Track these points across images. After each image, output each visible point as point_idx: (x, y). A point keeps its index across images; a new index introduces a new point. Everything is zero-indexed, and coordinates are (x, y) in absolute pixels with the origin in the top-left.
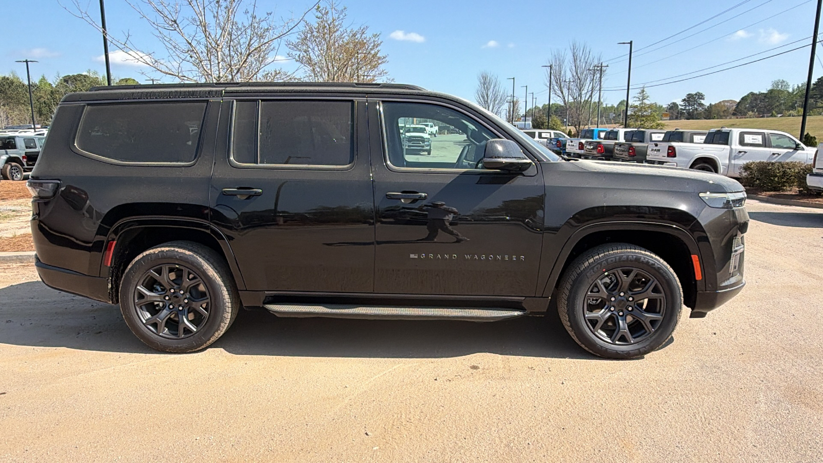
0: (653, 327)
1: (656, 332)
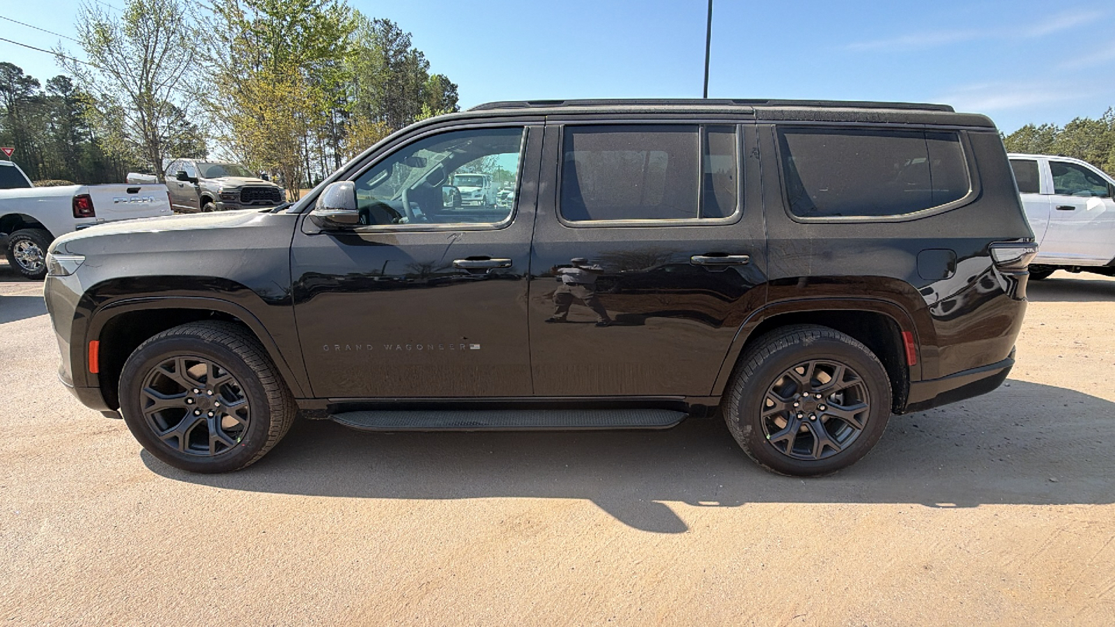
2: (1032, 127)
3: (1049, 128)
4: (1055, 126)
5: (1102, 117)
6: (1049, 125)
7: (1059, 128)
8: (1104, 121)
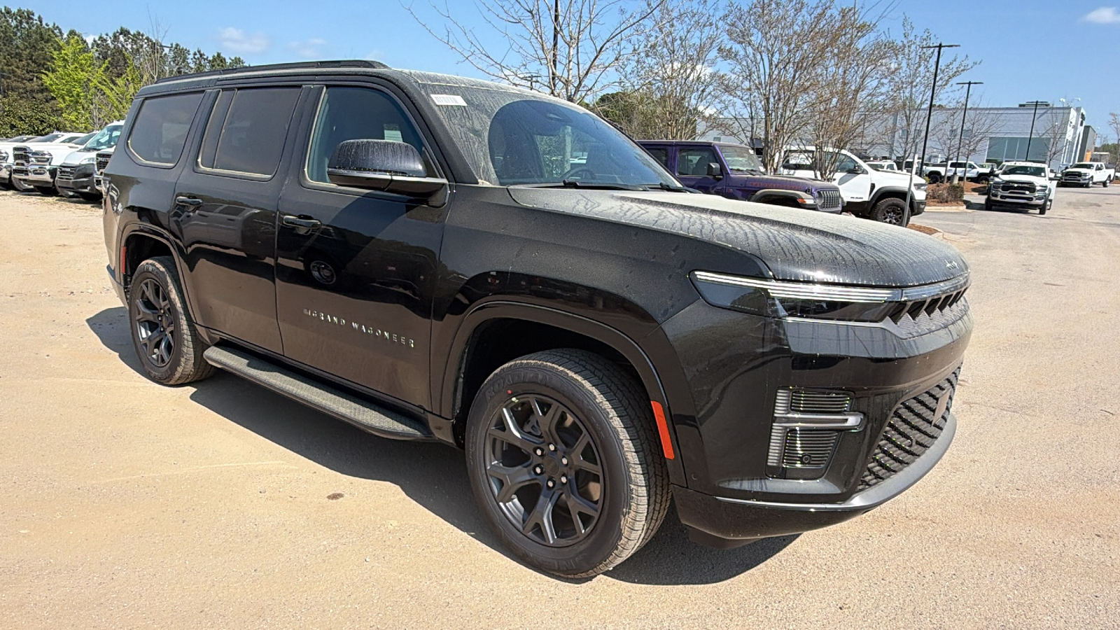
0: (585, 526)
1: (589, 535)
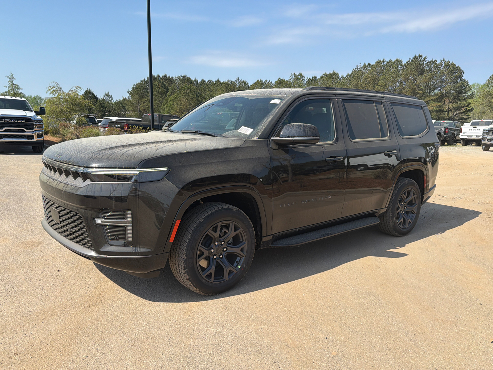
2: (261, 81)
3: (268, 82)
4: (271, 82)
5: (289, 79)
6: (268, 81)
7: (273, 83)
8: (290, 81)
